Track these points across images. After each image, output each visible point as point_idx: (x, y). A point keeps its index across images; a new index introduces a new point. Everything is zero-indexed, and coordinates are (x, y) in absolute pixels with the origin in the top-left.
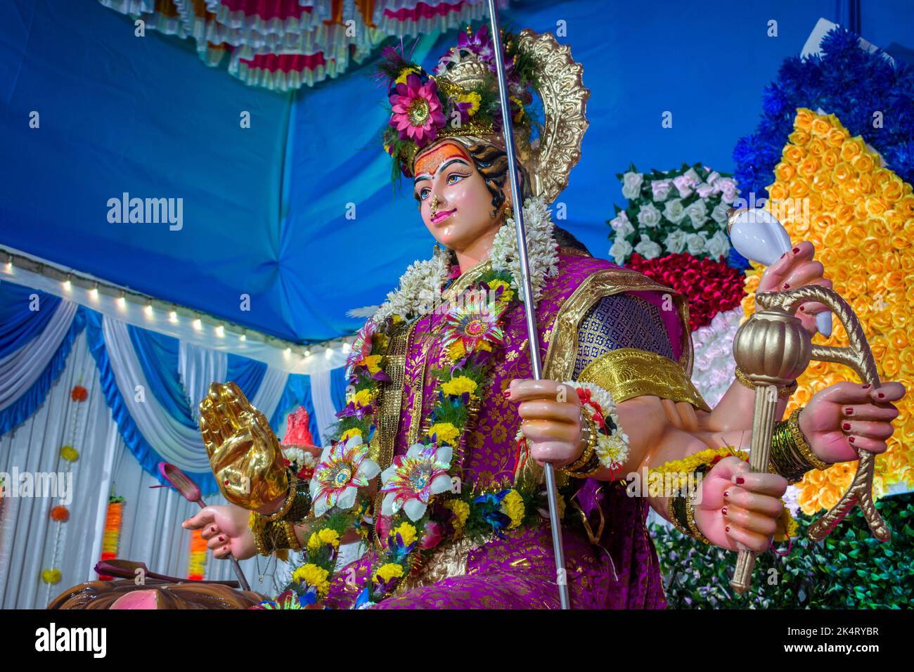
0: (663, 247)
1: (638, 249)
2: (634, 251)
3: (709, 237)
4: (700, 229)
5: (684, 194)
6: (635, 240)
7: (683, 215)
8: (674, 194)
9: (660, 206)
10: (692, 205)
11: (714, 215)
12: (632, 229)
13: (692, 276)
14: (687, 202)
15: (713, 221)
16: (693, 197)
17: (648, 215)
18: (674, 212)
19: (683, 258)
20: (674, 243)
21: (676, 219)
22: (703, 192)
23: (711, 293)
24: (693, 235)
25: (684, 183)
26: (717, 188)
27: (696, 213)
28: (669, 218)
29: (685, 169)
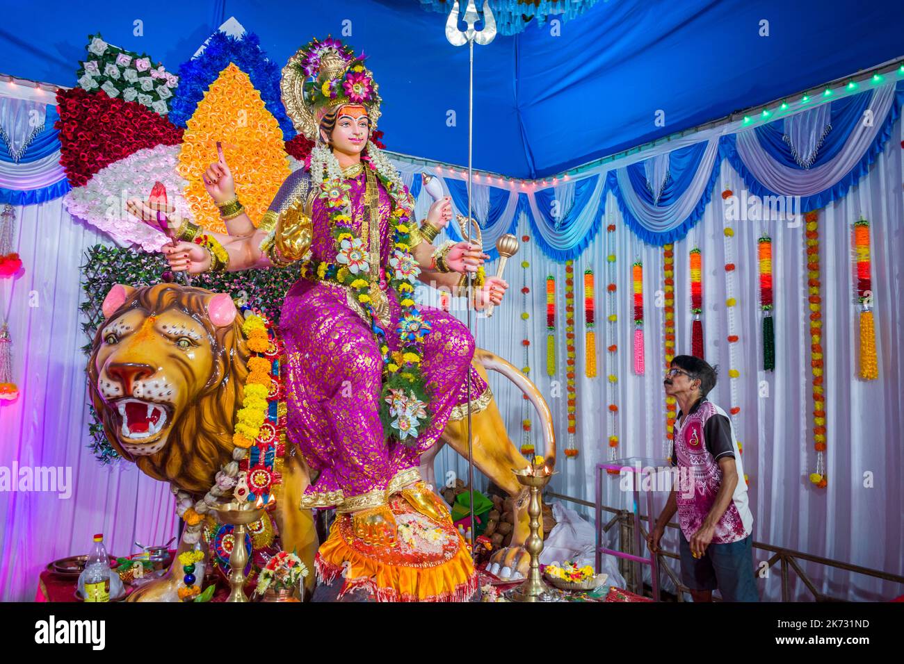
0: (121, 93)
1: (104, 87)
2: (99, 88)
3: (154, 100)
4: (147, 93)
5: (141, 70)
6: (101, 82)
7: (136, 80)
8: (133, 66)
9: (122, 70)
10: (143, 78)
11: (157, 89)
12: (98, 73)
13: (145, 119)
14: (140, 75)
15: (155, 91)
16: (147, 73)
17: (112, 70)
18: (130, 76)
19: (135, 105)
20: (130, 95)
21: (132, 81)
22: (155, 74)
23: (156, 132)
24: (143, 95)
25: (143, 64)
26: (163, 77)
27: (147, 83)
28: (126, 79)
29: (144, 56)
